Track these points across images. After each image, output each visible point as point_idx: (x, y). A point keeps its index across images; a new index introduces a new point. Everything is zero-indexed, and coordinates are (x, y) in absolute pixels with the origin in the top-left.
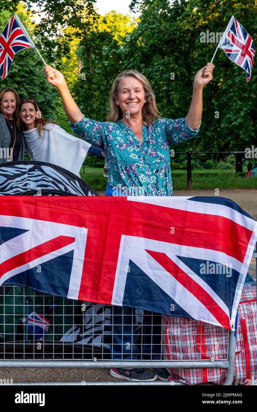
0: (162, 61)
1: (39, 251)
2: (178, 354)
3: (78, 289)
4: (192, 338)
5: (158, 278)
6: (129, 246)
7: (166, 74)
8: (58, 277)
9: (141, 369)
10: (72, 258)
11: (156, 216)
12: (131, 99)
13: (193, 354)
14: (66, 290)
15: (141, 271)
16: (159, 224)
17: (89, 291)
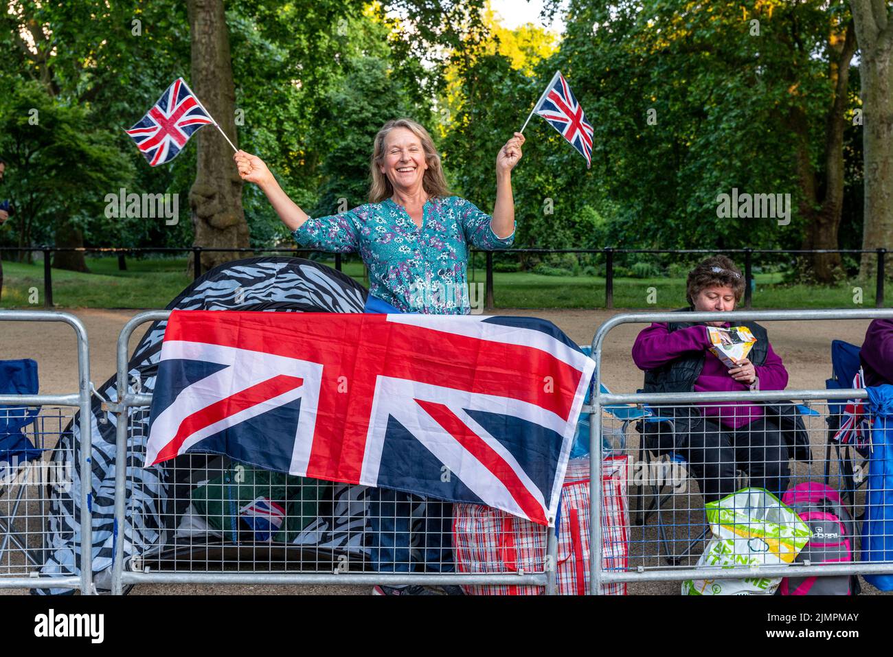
0: (596, 105)
1: (244, 399)
2: (473, 564)
3: (307, 460)
4: (493, 539)
5: (434, 444)
6: (388, 394)
7: (601, 125)
8: (275, 442)
9: (417, 586)
10: (299, 410)
11: (432, 347)
12: (404, 162)
13: (495, 563)
14: (287, 462)
15: (407, 431)
16: (437, 359)
17: (324, 463)
